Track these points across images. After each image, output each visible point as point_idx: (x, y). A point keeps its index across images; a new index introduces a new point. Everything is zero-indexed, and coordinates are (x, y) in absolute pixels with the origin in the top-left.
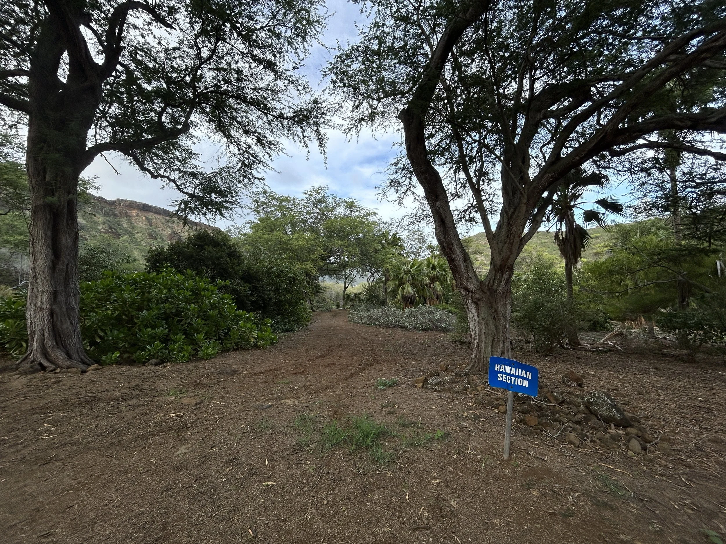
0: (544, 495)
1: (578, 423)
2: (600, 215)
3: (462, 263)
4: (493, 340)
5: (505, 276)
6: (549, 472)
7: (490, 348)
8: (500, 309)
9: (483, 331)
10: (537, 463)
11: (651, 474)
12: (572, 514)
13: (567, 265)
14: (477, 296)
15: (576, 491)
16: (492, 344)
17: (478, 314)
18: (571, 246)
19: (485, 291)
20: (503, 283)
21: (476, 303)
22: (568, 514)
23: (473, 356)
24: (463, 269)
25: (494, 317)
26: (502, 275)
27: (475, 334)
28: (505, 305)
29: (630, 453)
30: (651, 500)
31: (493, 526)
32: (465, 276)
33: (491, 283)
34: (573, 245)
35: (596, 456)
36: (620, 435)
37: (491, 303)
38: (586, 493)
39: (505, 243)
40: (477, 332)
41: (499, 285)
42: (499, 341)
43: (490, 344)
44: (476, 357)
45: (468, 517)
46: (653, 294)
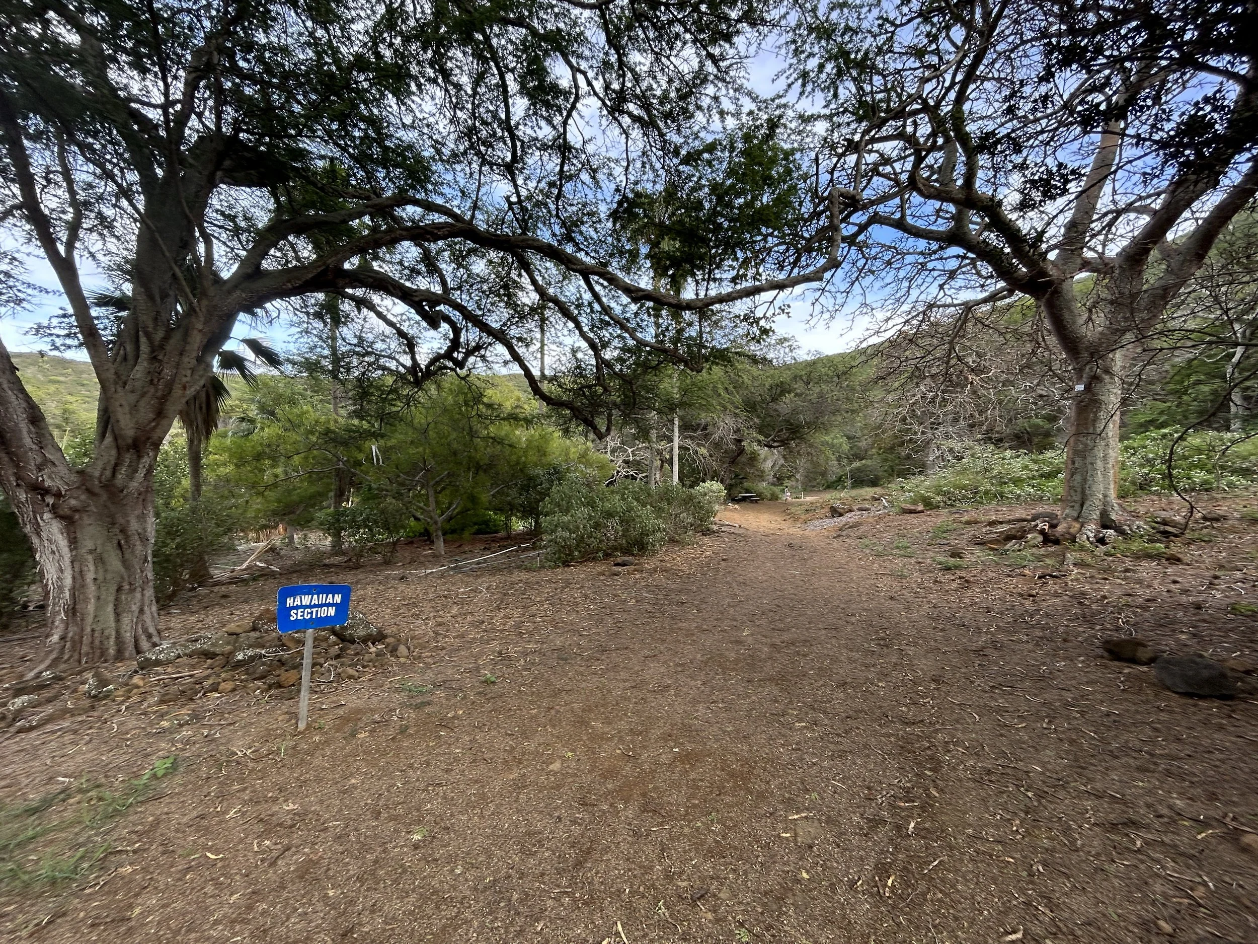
0: (372, 731)
1: (338, 657)
2: (247, 364)
3: (24, 426)
4: (119, 589)
5: (146, 461)
6: (358, 711)
7: (110, 608)
8: (134, 526)
9: (90, 576)
10: (341, 712)
11: (428, 666)
12: (407, 727)
13: (191, 441)
14: (73, 502)
15: (395, 710)
16: (117, 599)
17: (73, 542)
18: (201, 408)
19: (97, 490)
20: (141, 474)
21: (69, 521)
22: (403, 730)
23: (55, 638)
24: (27, 441)
25: (119, 544)
26: (140, 457)
27: (61, 589)
28: (142, 518)
29: (402, 660)
30: (444, 682)
31: (354, 787)
32: (33, 458)
33: (108, 473)
34: (204, 406)
35: (379, 676)
36: (381, 650)
37: (112, 516)
38: (403, 705)
39: (143, 395)
40: (68, 581)
41: (131, 477)
42: (134, 590)
43: (111, 598)
44: (63, 638)
45: (321, 802)
46: (304, 488)
